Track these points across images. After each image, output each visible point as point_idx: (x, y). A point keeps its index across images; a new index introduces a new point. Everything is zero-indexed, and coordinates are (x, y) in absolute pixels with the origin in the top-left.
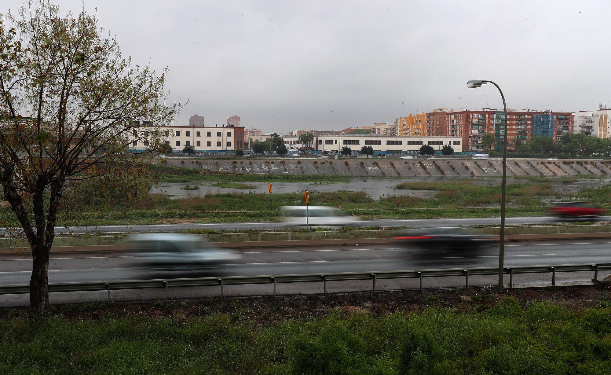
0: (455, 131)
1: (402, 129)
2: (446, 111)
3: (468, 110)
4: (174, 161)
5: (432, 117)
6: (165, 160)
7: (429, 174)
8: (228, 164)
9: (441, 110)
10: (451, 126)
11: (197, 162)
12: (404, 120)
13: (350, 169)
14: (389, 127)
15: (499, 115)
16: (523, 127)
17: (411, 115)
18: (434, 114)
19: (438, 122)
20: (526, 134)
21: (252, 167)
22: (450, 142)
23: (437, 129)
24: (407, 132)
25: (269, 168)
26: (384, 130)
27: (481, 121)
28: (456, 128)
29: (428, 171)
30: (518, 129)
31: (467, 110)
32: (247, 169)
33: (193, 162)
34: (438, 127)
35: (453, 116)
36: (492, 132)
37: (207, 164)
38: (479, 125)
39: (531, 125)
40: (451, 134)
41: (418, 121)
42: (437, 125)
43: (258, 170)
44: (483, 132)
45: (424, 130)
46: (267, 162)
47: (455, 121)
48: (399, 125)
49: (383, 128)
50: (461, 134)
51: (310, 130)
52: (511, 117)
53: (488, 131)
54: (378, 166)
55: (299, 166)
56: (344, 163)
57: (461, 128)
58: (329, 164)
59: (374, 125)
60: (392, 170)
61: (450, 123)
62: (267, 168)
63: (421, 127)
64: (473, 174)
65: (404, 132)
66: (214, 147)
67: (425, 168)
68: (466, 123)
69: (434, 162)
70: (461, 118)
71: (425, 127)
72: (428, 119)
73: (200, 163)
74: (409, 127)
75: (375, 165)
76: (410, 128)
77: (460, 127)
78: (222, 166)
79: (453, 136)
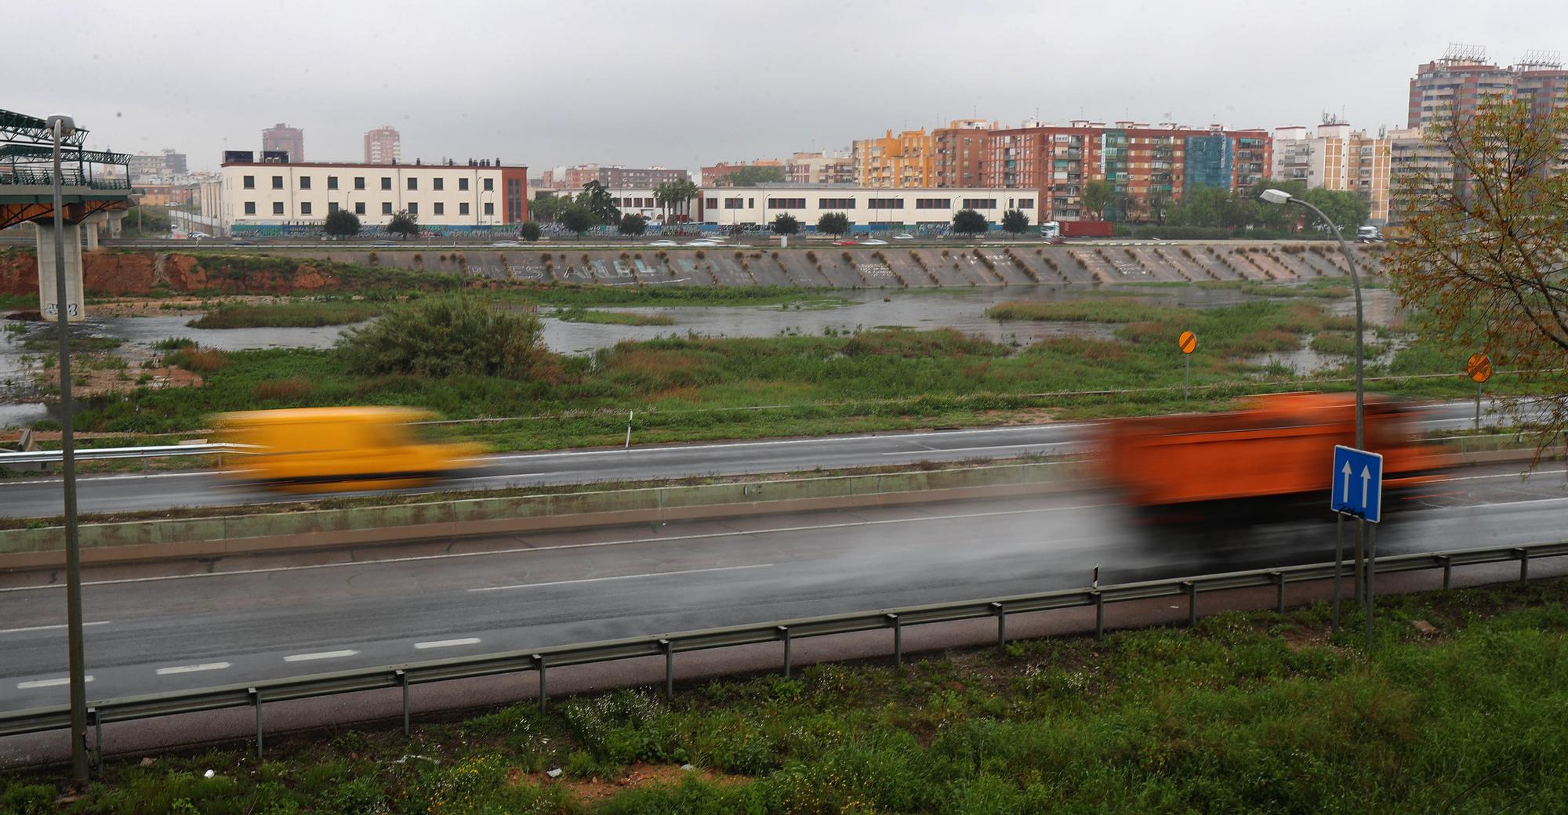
0: (1013, 175)
1: (870, 167)
2: (982, 125)
3: (1040, 126)
4: (396, 256)
5: (949, 139)
6: (374, 254)
7: (1002, 279)
8: (531, 263)
9: (969, 124)
10: (1002, 163)
11: (453, 257)
12: (875, 145)
13: (824, 272)
14: (831, 163)
15: (1113, 136)
16: (1165, 166)
17: (889, 133)
18: (956, 132)
19: (966, 152)
20: (1171, 182)
21: (590, 268)
22: (1012, 201)
23: (963, 169)
24: (885, 174)
25: (632, 271)
26: (821, 171)
27: (1074, 151)
28: (1015, 168)
29: (1001, 274)
30: (1155, 169)
31: (1038, 124)
32: (579, 274)
33: (443, 258)
34: (966, 163)
35: (1008, 139)
36: (1099, 177)
37: (479, 262)
38: (1069, 161)
39: (1184, 159)
40: (1001, 181)
41: (911, 151)
42: (963, 160)
43: (608, 275)
44: (1078, 176)
45: (929, 171)
46: (624, 257)
47: (1012, 152)
48: (862, 158)
49: (816, 165)
50: (1027, 181)
51: (599, 167)
52: (1140, 140)
53: (1090, 174)
54: (885, 263)
55: (703, 264)
56: (804, 256)
57: (1027, 168)
58: (770, 258)
59: (792, 157)
60: (918, 271)
61: (999, 155)
62: (627, 271)
63: (921, 164)
64: (1098, 279)
65: (875, 174)
66: (452, 218)
67: (990, 266)
68: (1040, 155)
69: (1007, 251)
70: (1028, 144)
71: (932, 164)
72: (941, 145)
73: (462, 261)
74: (891, 163)
75: (877, 258)
76: (893, 165)
77: (1025, 166)
78: (519, 268)
79: (1008, 186)
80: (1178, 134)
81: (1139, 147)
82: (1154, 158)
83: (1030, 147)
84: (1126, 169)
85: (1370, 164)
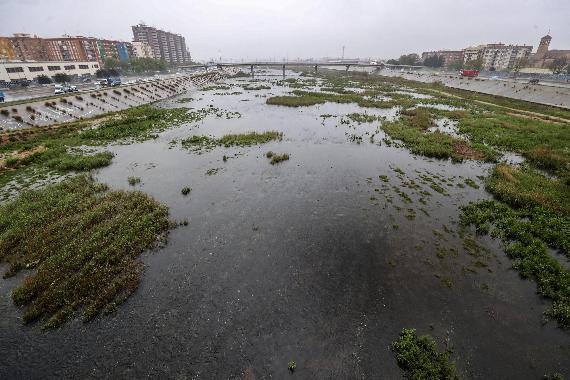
0: (69, 56)
2: (29, 36)
9: (24, 35)
10: (60, 51)
15: (98, 42)
16: (114, 53)
19: (32, 47)
20: (116, 58)
23: (33, 54)
27: (90, 47)
28: (69, 53)
30: (112, 54)
34: (34, 52)
35: (60, 42)
38: (90, 51)
39: (117, 51)
42: (31, 50)
45: (11, 55)
47: (65, 47)
52: (106, 44)
53: (97, 56)
61: (57, 48)
63: (5, 52)
70: (73, 44)
71: (12, 52)
72: (15, 44)
79: (65, 60)
80: (115, 42)
81: (106, 46)
82: (110, 50)
83: (75, 45)
84: (105, 54)
85: (148, 53)
